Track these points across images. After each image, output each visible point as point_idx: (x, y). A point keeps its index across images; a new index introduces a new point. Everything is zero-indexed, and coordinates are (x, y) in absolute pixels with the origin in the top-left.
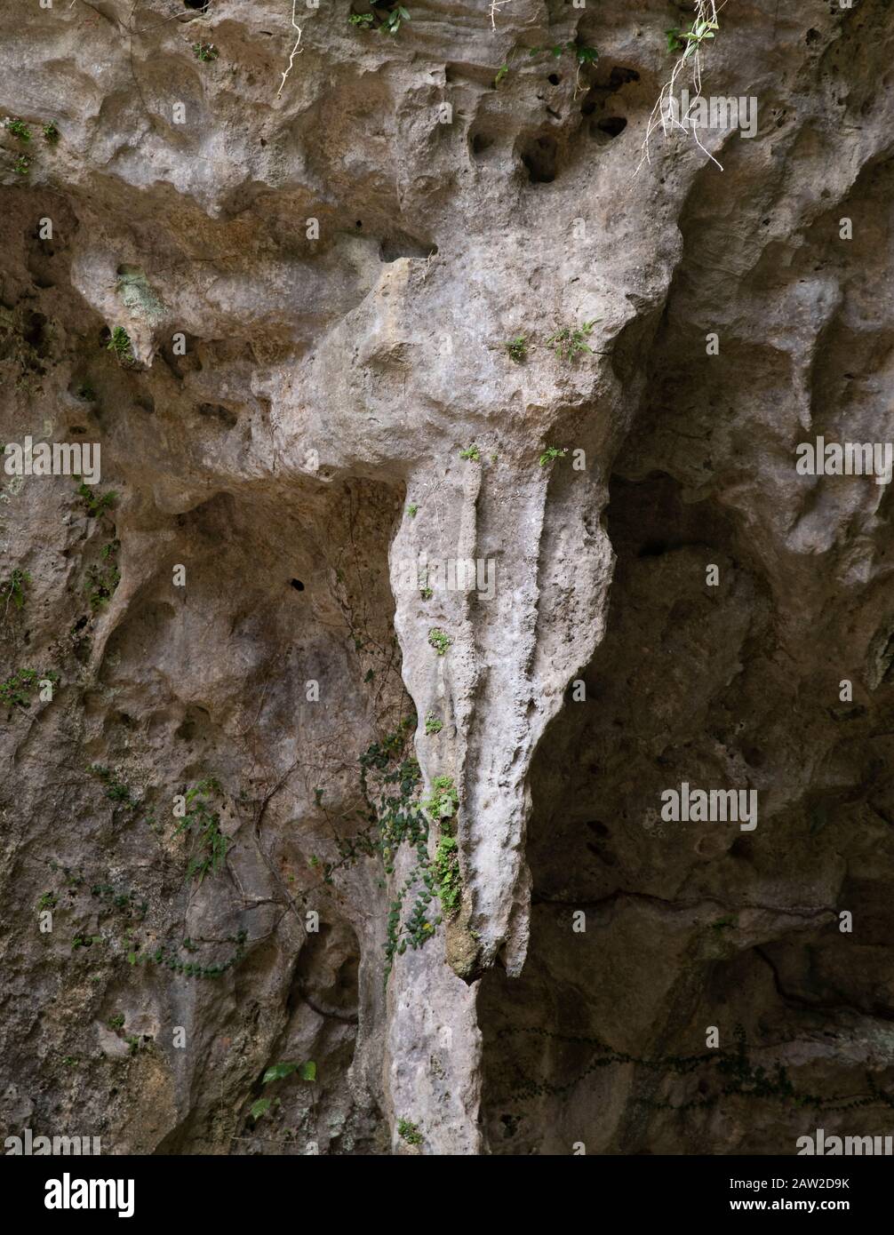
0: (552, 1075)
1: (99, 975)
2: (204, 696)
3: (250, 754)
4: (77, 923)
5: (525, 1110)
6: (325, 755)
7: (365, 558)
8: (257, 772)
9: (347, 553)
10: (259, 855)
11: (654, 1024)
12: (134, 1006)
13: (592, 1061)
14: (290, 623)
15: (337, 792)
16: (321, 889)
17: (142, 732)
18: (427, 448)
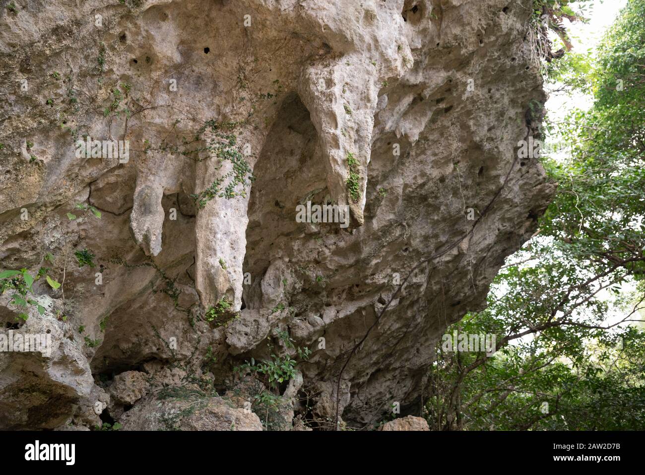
0: (129, 260)
1: (43, 121)
2: (161, 56)
3: (151, 89)
4: (56, 94)
5: (110, 267)
6: (187, 111)
7: (271, 62)
8: (148, 97)
9: (267, 56)
10: (124, 124)
11: (173, 261)
12: (41, 143)
13: (144, 263)
14: (197, 60)
15: (186, 126)
16: (137, 153)
17: (122, 47)
18: (363, 50)
